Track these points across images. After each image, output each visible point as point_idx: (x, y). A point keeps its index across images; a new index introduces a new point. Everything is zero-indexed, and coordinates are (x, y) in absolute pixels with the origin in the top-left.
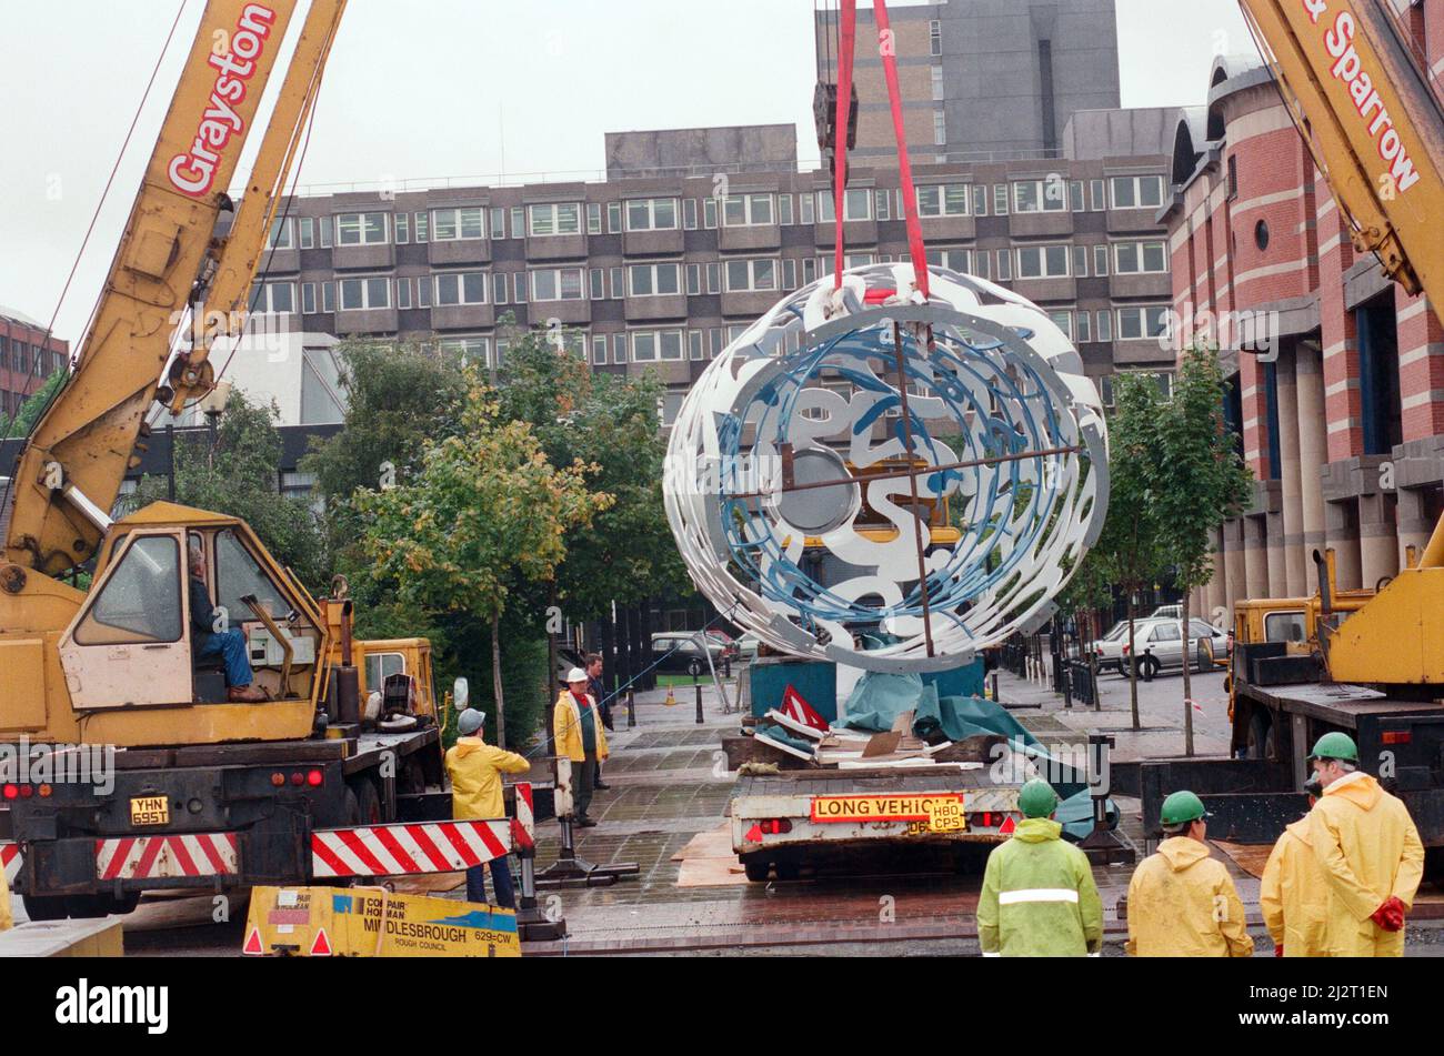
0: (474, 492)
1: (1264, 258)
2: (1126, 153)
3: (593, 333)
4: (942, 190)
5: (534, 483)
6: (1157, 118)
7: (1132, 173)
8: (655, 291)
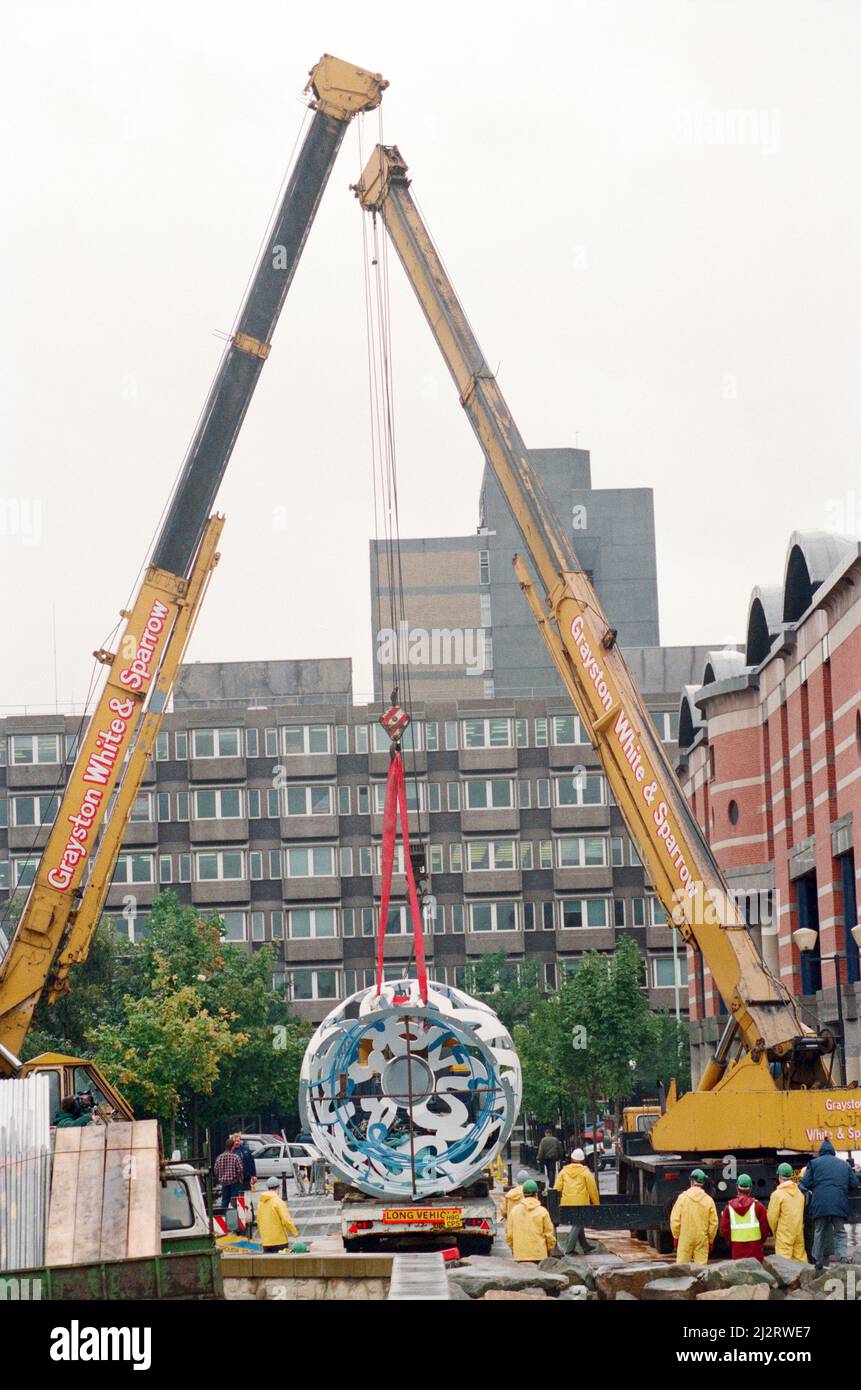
0: (161, 1033)
1: (735, 831)
2: (659, 689)
3: (160, 853)
4: (487, 723)
5: (201, 1029)
6: (688, 655)
7: (662, 709)
8: (219, 815)
